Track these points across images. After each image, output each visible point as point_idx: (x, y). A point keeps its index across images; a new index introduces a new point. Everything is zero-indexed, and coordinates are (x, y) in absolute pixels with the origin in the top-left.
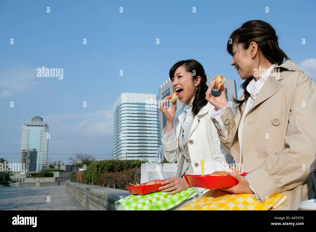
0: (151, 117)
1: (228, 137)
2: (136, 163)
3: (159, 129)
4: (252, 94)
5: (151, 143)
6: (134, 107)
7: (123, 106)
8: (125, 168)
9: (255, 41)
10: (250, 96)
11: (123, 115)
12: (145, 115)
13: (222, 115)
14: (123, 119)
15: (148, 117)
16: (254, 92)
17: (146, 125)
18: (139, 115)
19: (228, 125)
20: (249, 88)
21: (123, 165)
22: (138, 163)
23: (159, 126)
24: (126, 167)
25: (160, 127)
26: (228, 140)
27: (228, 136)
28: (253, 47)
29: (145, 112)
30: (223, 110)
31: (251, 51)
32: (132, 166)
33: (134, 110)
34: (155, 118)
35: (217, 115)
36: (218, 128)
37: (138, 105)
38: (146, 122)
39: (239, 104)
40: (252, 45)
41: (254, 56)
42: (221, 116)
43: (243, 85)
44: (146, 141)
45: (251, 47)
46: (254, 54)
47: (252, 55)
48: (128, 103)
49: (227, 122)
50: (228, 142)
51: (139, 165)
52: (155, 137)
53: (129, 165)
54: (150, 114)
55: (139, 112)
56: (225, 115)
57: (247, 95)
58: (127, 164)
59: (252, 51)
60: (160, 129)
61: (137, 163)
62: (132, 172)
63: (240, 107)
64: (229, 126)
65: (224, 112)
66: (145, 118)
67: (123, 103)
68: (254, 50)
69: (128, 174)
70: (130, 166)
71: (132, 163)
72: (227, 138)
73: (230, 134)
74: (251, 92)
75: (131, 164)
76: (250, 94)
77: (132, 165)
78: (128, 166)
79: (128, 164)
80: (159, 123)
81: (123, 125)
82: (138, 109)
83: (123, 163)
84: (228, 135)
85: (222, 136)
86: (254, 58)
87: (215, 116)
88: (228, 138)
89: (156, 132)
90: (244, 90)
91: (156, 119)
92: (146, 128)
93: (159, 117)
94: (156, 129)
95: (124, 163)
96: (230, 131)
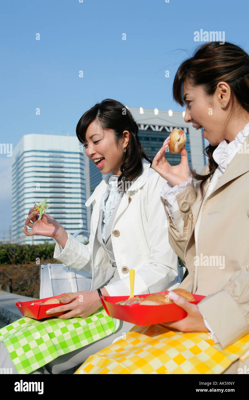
0: (70, 173)
1: (184, 232)
2: (44, 248)
3: (83, 191)
4: (221, 165)
5: (71, 213)
6: (43, 157)
7: (26, 155)
8: (26, 256)
9: (225, 80)
10: (218, 167)
11: (26, 170)
12: (62, 170)
13: (178, 194)
14: (26, 175)
15: (67, 173)
16: (223, 162)
17: (63, 185)
18: (51, 169)
19: (185, 212)
20: (216, 155)
21: (24, 252)
22: (48, 249)
23: (83, 187)
24: (29, 255)
25: (85, 187)
26: (183, 236)
27: (184, 230)
28: (222, 90)
29: (62, 165)
30: (182, 187)
31: (220, 98)
32: (38, 254)
33: (44, 162)
34: (77, 173)
35: (171, 194)
36: (170, 215)
37: (51, 154)
38: (62, 180)
39: (201, 181)
40: (221, 87)
41: (225, 105)
42: (176, 196)
43: (207, 150)
44: (63, 210)
45: (219, 90)
46: (225, 101)
47: (221, 103)
48: (35, 151)
49: (185, 207)
50: (182, 239)
51: (50, 252)
52: (78, 203)
53: (34, 252)
54: (70, 168)
55: (51, 164)
56: (183, 195)
57: (213, 165)
58: (30, 251)
59: (222, 97)
60: (85, 191)
61: (46, 248)
62: (36, 268)
63: (201, 186)
64: (187, 214)
65: (182, 190)
66: (62, 175)
67: (26, 150)
68: (224, 95)
69: (29, 270)
70: (35, 254)
71: (38, 249)
72: (182, 232)
73: (186, 228)
74: (220, 162)
75: (37, 251)
76: (218, 164)
77: (39, 251)
78: (32, 253)
79: (32, 251)
80: (84, 182)
81: (26, 185)
82: (51, 159)
83: (24, 248)
84: (185, 228)
85: (175, 229)
86: (225, 109)
87: (167, 195)
88: (184, 234)
89: (80, 196)
90: (209, 157)
91: (79, 176)
92: (63, 190)
93: (84, 172)
94: (79, 191)
95: (26, 250)
96: (187, 222)
